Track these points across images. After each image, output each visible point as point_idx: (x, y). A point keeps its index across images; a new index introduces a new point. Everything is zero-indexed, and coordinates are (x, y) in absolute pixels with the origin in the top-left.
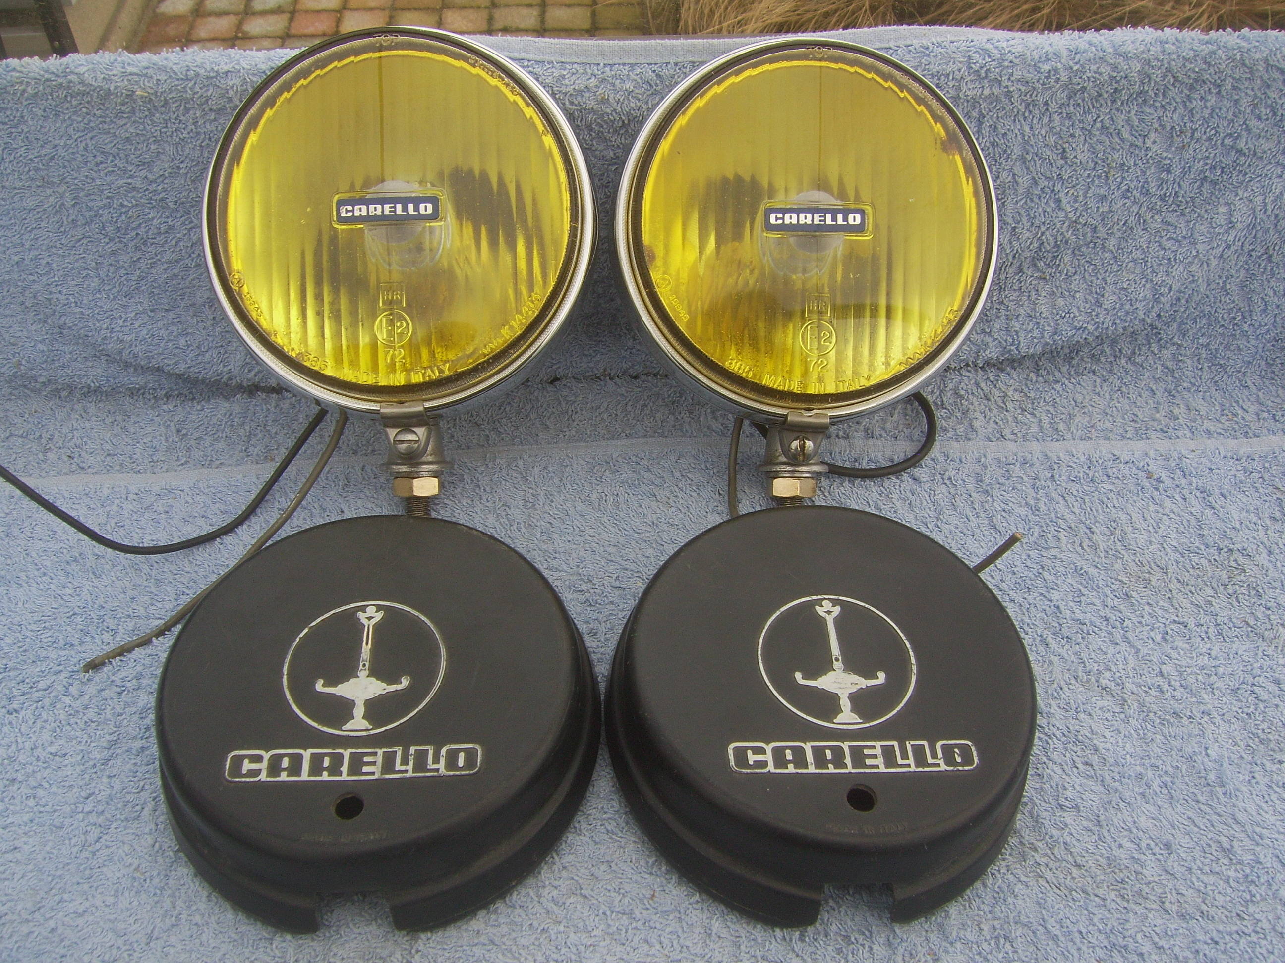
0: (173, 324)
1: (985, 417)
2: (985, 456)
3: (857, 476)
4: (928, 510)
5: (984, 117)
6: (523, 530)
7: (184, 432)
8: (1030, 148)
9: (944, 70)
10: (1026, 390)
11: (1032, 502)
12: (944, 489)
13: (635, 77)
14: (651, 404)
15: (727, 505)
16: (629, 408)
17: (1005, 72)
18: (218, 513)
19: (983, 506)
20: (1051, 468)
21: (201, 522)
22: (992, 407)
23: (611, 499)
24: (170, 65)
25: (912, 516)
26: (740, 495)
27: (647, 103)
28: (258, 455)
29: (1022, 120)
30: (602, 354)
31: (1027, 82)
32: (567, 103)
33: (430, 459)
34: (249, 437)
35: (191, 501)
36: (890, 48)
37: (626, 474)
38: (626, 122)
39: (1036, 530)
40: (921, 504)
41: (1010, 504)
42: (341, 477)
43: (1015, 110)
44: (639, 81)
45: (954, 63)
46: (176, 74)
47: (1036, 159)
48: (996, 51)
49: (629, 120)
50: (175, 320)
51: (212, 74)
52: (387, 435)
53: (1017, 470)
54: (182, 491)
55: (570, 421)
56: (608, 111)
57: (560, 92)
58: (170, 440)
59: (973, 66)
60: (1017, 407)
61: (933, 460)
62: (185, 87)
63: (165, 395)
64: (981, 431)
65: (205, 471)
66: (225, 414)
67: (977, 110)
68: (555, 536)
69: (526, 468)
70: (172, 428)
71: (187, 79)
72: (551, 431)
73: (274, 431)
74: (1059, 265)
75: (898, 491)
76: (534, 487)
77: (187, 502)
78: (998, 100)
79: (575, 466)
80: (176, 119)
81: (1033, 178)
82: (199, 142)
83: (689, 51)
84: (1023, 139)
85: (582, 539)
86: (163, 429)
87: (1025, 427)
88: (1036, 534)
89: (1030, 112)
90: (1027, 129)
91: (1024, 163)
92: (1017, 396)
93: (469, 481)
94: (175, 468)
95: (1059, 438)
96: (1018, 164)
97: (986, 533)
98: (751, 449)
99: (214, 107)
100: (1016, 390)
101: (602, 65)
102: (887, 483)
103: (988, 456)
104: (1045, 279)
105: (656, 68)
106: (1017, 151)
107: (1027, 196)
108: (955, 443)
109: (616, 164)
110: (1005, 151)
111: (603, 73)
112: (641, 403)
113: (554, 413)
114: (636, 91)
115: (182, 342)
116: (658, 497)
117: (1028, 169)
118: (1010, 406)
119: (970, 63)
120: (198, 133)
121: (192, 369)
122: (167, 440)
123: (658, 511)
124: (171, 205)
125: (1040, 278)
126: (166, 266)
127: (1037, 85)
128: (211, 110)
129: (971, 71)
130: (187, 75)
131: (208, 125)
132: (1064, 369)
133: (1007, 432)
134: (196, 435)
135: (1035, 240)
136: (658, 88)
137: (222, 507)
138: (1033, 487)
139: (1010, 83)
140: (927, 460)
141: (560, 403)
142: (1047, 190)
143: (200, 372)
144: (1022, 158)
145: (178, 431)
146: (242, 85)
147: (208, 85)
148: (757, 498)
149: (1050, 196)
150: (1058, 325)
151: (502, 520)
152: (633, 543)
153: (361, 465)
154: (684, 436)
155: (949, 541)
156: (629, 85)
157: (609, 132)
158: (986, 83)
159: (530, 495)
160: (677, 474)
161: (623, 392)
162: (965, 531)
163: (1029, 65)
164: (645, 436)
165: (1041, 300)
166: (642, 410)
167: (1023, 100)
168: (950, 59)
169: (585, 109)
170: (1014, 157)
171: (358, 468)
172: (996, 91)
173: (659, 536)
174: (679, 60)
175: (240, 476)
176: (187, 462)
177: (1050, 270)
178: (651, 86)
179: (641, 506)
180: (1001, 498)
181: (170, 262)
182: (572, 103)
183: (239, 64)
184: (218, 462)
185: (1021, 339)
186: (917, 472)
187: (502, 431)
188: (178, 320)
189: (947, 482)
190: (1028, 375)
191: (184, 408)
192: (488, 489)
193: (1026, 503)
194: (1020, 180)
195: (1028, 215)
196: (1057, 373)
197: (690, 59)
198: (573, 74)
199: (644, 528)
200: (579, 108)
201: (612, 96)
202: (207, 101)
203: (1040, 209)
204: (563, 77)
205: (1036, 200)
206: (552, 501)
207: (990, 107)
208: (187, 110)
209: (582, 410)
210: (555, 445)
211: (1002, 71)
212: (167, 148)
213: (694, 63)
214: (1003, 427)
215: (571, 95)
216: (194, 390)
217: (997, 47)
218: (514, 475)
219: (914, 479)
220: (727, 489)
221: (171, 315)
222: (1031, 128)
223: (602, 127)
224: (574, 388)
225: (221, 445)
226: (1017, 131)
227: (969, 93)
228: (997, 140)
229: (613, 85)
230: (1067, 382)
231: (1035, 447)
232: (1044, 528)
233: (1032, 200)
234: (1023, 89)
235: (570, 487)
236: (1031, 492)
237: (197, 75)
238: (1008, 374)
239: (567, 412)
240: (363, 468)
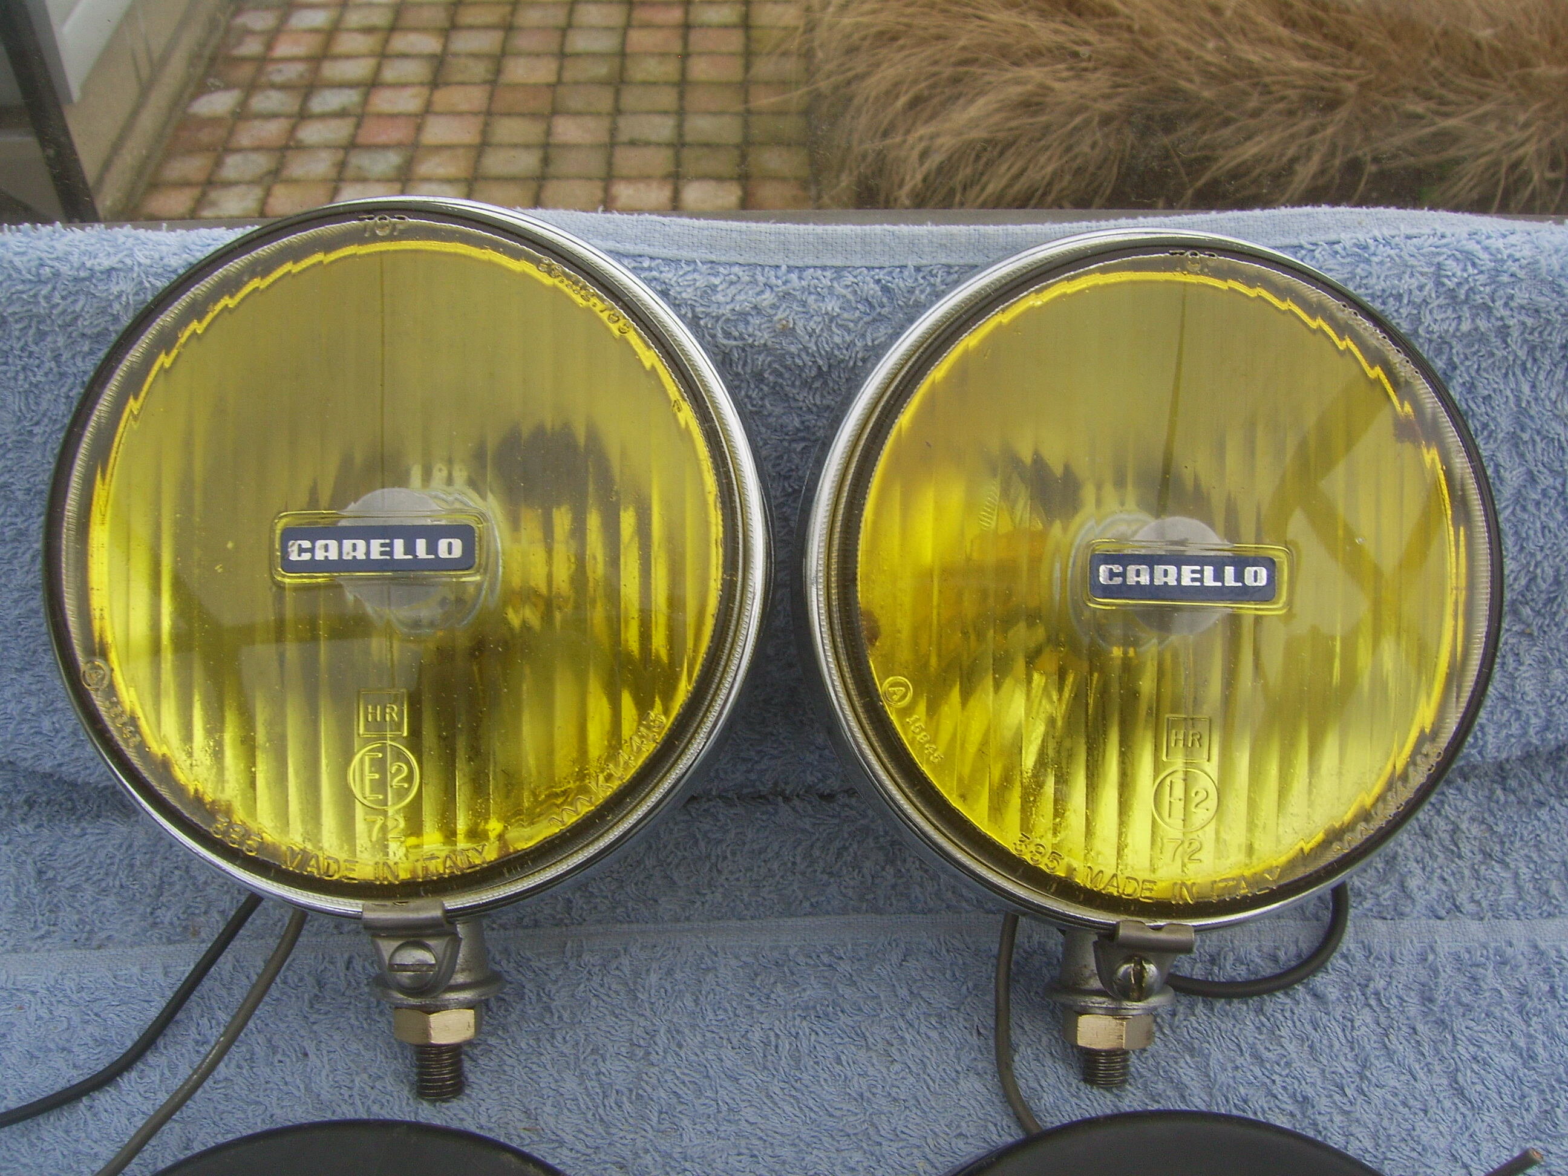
0: (30, 693)
1: (1424, 869)
2: (1432, 948)
3: (1218, 996)
4: (1342, 1059)
5: (1455, 368)
6: (627, 1106)
7: (50, 874)
8: (1527, 421)
9: (1393, 287)
10: (1490, 820)
11: (1522, 1043)
12: (1366, 1016)
13: (844, 292)
14: (855, 846)
15: (993, 1057)
16: (816, 853)
17: (1501, 292)
18: (91, 1043)
19: (1437, 1051)
20: (1547, 973)
21: (58, 1061)
22: (1435, 851)
23: (785, 1045)
24: (10, 255)
25: (1315, 1072)
26: (1016, 1035)
27: (863, 336)
28: (171, 924)
29: (1519, 373)
30: (773, 757)
31: (1537, 311)
32: (720, 335)
33: (460, 978)
34: (160, 889)
35: (47, 1016)
36: (1301, 247)
37: (813, 991)
38: (825, 369)
39: (1534, 1099)
40: (1331, 1046)
41: (1486, 1048)
42: (310, 980)
43: (1511, 358)
44: (850, 297)
45: (1412, 275)
46: (19, 272)
47: (1537, 439)
48: (1485, 256)
49: (830, 366)
50: (33, 687)
51: (82, 274)
52: (378, 950)
53: (1490, 978)
54: (34, 993)
55: (715, 874)
56: (793, 349)
57: (707, 315)
58: (24, 890)
59: (1446, 281)
60: (1476, 850)
61: (1344, 957)
62: (35, 296)
63: (26, 801)
64: (1418, 895)
65: (79, 954)
66: (121, 846)
67: (1444, 357)
68: (686, 1122)
69: (636, 974)
70: (30, 867)
71: (40, 281)
72: (681, 893)
73: (202, 879)
74: (1555, 614)
75: (1290, 1023)
76: (648, 1013)
77: (39, 1018)
78: (1483, 339)
79: (722, 970)
80: (22, 350)
81: (1530, 472)
82: (65, 390)
83: (942, 246)
84: (1519, 405)
85: (734, 1128)
86: (13, 870)
87: (1492, 888)
88: (1535, 1108)
89: (1535, 360)
90: (1526, 388)
91: (1516, 446)
92: (1475, 830)
93: (534, 998)
94: (28, 944)
95: (1551, 909)
96: (1505, 447)
97: (1447, 1104)
98: (1030, 937)
99: (88, 332)
100: (1472, 819)
101: (784, 268)
102: (1269, 1007)
103: (1438, 949)
104: (1531, 635)
105: (881, 275)
106: (1505, 424)
107: (1517, 502)
108: (1378, 924)
109: (803, 439)
110: (1485, 426)
111: (785, 283)
112: (837, 844)
113: (684, 858)
114: (846, 315)
115: (46, 724)
116: (871, 1040)
117: (1522, 456)
118: (1465, 849)
119: (1439, 276)
120: (63, 375)
121: (64, 768)
122: (18, 889)
123: (871, 1071)
124: (20, 495)
125: (1522, 633)
126: (16, 595)
127: (1555, 316)
128: (83, 335)
129: (1442, 290)
130: (39, 275)
131: (79, 361)
132: (1547, 777)
133: (1462, 898)
134: (70, 881)
135: (1523, 573)
136: (885, 311)
137: (98, 1032)
138: (1521, 1009)
139: (1508, 313)
140: (1336, 961)
141: (696, 842)
142: (1553, 493)
143: (78, 772)
144: (1514, 439)
145: (40, 872)
146: (137, 294)
147: (77, 292)
148: (1044, 1040)
149: (1557, 503)
150: (1552, 714)
151: (589, 1084)
152: (826, 1140)
153: (346, 956)
154: (912, 910)
155: (1385, 1123)
156: (832, 306)
157: (793, 385)
158: (1466, 312)
159: (640, 1032)
160: (903, 992)
161: (808, 827)
162: (1411, 1102)
163: (1542, 281)
164: (844, 911)
165: (1525, 671)
166: (839, 855)
167: (1525, 341)
168: (1404, 268)
169: (752, 346)
170: (1501, 436)
171: (341, 964)
172: (1483, 324)
173: (873, 1124)
174: (924, 262)
175: (135, 970)
176: (48, 933)
177: (1539, 621)
178: (871, 306)
179: (839, 1061)
180: (1467, 1032)
181: (22, 589)
182: (728, 335)
183: (131, 255)
184: (103, 935)
185: (1490, 739)
186: (1320, 980)
187: (595, 891)
188: (39, 686)
189: (1373, 1002)
190: (1492, 792)
191: (52, 830)
192: (566, 1015)
193: (1513, 1045)
194: (1506, 475)
195: (1516, 533)
196: (1536, 786)
197: (944, 261)
198: (732, 283)
199: (845, 1107)
200: (740, 343)
201: (800, 324)
202: (76, 319)
203: (1538, 525)
204: (713, 288)
205: (1531, 507)
206: (680, 1046)
207: (1468, 351)
208: (42, 335)
209: (734, 853)
210: (687, 925)
211: (1494, 292)
212: (10, 399)
213: (949, 266)
214: (1455, 887)
215: (728, 320)
216: (75, 796)
217: (1486, 249)
218: (614, 986)
219: (1316, 996)
220: (991, 1022)
221: (27, 678)
222: (1533, 387)
223: (781, 375)
224: (720, 816)
225: (109, 902)
226: (1508, 393)
227: (1435, 328)
228: (1473, 406)
229: (804, 303)
230: (1557, 806)
231: (1515, 929)
232: (1549, 1096)
233: (1524, 509)
234: (1530, 322)
235: (711, 1015)
236: (1517, 1020)
237: (57, 274)
238: (1459, 789)
239: (708, 856)
240: (349, 962)
